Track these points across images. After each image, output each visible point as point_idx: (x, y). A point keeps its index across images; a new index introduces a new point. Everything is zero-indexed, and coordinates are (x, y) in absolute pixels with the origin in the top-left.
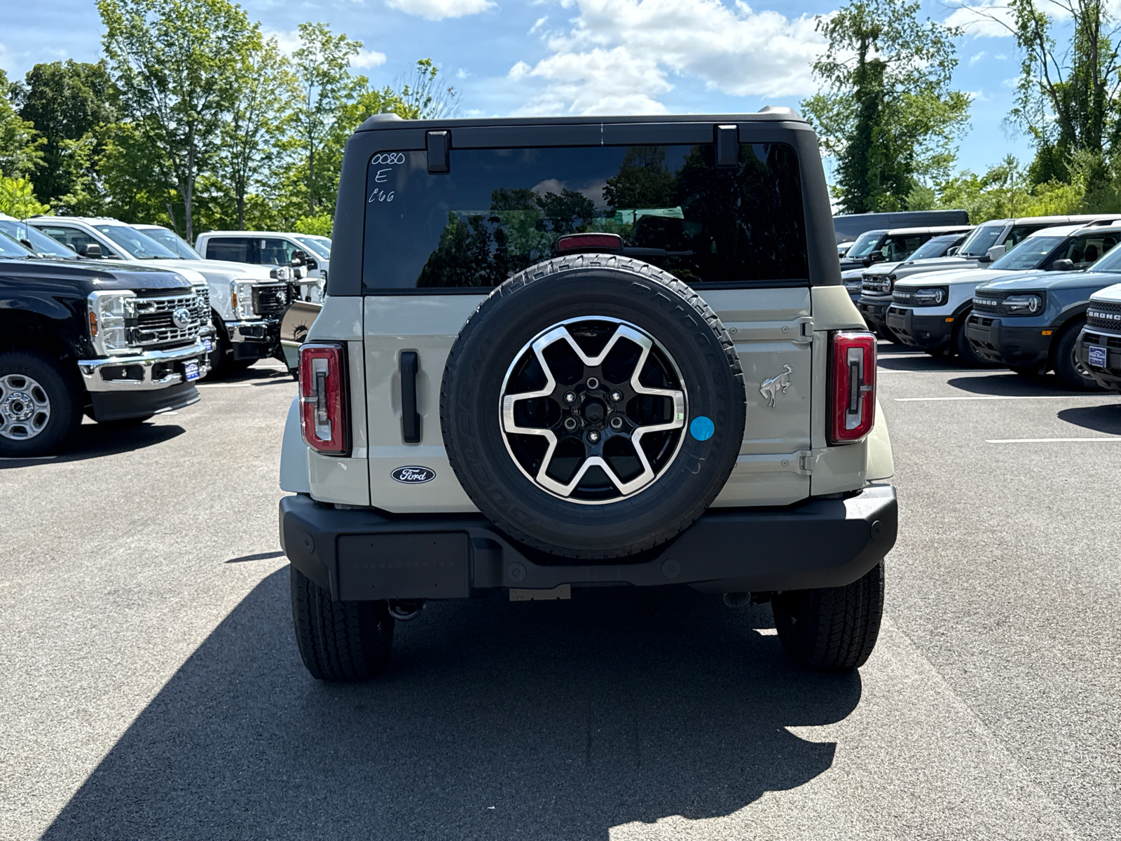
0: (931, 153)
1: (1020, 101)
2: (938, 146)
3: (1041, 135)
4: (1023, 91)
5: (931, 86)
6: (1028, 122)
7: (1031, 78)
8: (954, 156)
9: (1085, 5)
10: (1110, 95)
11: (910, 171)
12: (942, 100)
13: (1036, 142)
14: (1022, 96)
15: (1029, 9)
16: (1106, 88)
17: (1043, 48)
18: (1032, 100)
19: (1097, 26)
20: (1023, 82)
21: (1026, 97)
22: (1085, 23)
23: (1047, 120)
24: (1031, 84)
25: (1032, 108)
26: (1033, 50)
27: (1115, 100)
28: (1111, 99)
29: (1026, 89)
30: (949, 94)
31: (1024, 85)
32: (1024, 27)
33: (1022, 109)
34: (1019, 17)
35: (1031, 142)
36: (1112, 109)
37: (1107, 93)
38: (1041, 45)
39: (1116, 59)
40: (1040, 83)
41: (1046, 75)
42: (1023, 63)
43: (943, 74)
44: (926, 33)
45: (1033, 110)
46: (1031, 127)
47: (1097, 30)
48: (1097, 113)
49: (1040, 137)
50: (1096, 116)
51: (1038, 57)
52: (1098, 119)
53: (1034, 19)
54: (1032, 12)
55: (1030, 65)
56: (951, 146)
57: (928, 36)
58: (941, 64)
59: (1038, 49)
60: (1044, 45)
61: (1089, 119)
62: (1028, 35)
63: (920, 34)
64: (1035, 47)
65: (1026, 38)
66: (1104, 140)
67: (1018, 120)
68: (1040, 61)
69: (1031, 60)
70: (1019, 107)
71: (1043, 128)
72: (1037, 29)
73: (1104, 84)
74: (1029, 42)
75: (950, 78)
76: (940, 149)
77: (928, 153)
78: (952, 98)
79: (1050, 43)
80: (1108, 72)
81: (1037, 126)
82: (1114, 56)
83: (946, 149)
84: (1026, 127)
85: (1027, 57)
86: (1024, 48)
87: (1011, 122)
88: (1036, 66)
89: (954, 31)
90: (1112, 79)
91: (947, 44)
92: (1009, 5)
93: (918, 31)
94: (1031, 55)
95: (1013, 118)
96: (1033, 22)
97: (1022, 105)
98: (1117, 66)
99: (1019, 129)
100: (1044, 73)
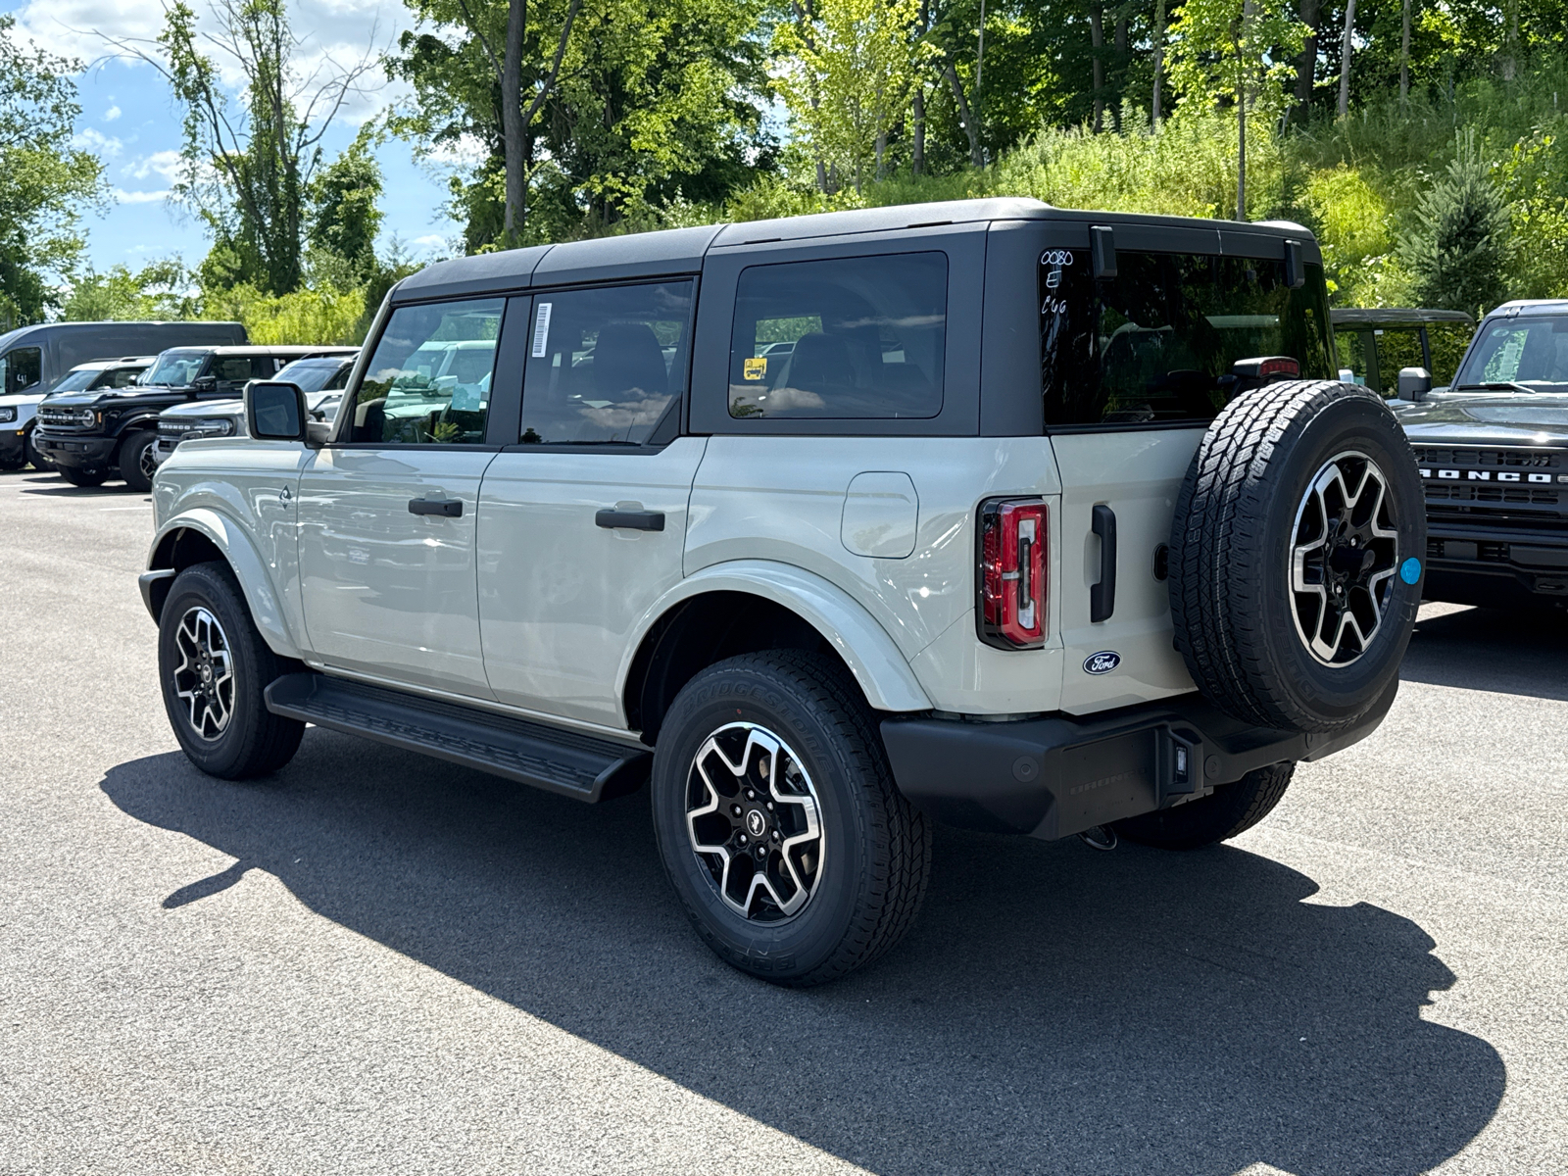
0: (48, 236)
1: (186, 174)
2: (57, 226)
3: (218, 222)
4: (188, 160)
5: (44, 139)
6: (199, 204)
7: (198, 144)
8: (83, 242)
9: (262, 54)
10: (304, 178)
11: (24, 259)
12: (62, 160)
13: (213, 231)
14: (188, 168)
15: (187, 48)
16: (297, 167)
17: (211, 106)
18: (202, 174)
19: (279, 85)
20: (187, 148)
21: (193, 169)
22: (263, 79)
23: (226, 204)
24: (199, 152)
25: (203, 185)
26: (198, 106)
27: (310, 186)
28: (306, 183)
29: (192, 158)
30: (72, 153)
31: (188, 152)
32: (182, 72)
33: (189, 185)
34: (174, 58)
35: (206, 232)
36: (308, 197)
37: (300, 175)
38: (208, 100)
39: (306, 131)
40: (212, 153)
41: (219, 142)
42: (186, 123)
43: (59, 124)
44: (28, 62)
45: (205, 188)
46: (204, 211)
47: (279, 91)
48: (292, 200)
49: (217, 226)
50: (290, 203)
51: (205, 117)
52: (293, 207)
53: (196, 63)
54: (191, 53)
55: (194, 127)
56: (79, 227)
57: (32, 66)
58: (56, 109)
59: (206, 106)
60: (213, 101)
61: (282, 206)
62: (190, 84)
63: (20, 61)
64: (201, 102)
65: (187, 88)
66: (302, 237)
67: (186, 201)
68: (208, 121)
69: (196, 120)
70: (186, 182)
71: (221, 213)
72: (201, 77)
73: (295, 162)
74: (191, 94)
75: (70, 131)
76: (61, 231)
77: (43, 236)
78: (77, 159)
79: (220, 100)
80: (299, 147)
81: (213, 210)
82: (303, 127)
83: (71, 231)
84: (196, 210)
85: (189, 114)
86: (186, 101)
87: (175, 202)
88: (204, 128)
89: (71, 64)
90: (305, 157)
91: (64, 82)
92: (159, 39)
93: (16, 57)
94: (195, 112)
95: (178, 196)
96: (194, 67)
97: (189, 179)
98: (308, 140)
99: (187, 211)
100: (216, 139)
